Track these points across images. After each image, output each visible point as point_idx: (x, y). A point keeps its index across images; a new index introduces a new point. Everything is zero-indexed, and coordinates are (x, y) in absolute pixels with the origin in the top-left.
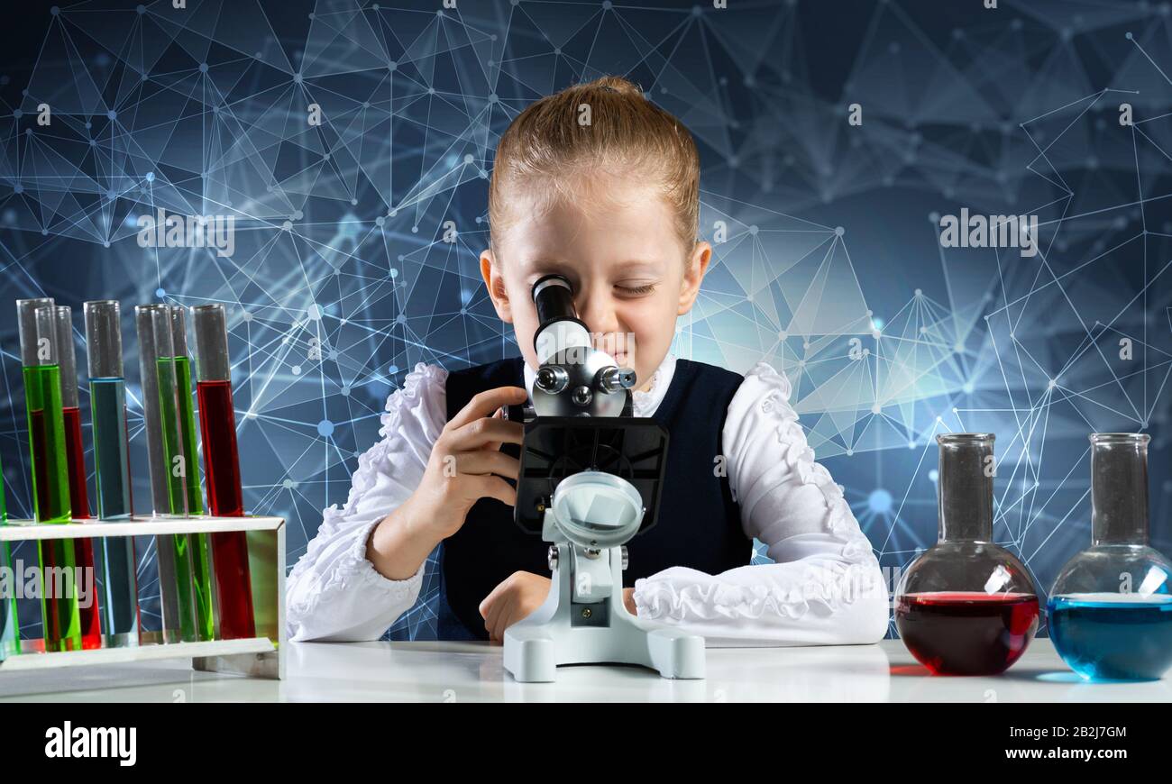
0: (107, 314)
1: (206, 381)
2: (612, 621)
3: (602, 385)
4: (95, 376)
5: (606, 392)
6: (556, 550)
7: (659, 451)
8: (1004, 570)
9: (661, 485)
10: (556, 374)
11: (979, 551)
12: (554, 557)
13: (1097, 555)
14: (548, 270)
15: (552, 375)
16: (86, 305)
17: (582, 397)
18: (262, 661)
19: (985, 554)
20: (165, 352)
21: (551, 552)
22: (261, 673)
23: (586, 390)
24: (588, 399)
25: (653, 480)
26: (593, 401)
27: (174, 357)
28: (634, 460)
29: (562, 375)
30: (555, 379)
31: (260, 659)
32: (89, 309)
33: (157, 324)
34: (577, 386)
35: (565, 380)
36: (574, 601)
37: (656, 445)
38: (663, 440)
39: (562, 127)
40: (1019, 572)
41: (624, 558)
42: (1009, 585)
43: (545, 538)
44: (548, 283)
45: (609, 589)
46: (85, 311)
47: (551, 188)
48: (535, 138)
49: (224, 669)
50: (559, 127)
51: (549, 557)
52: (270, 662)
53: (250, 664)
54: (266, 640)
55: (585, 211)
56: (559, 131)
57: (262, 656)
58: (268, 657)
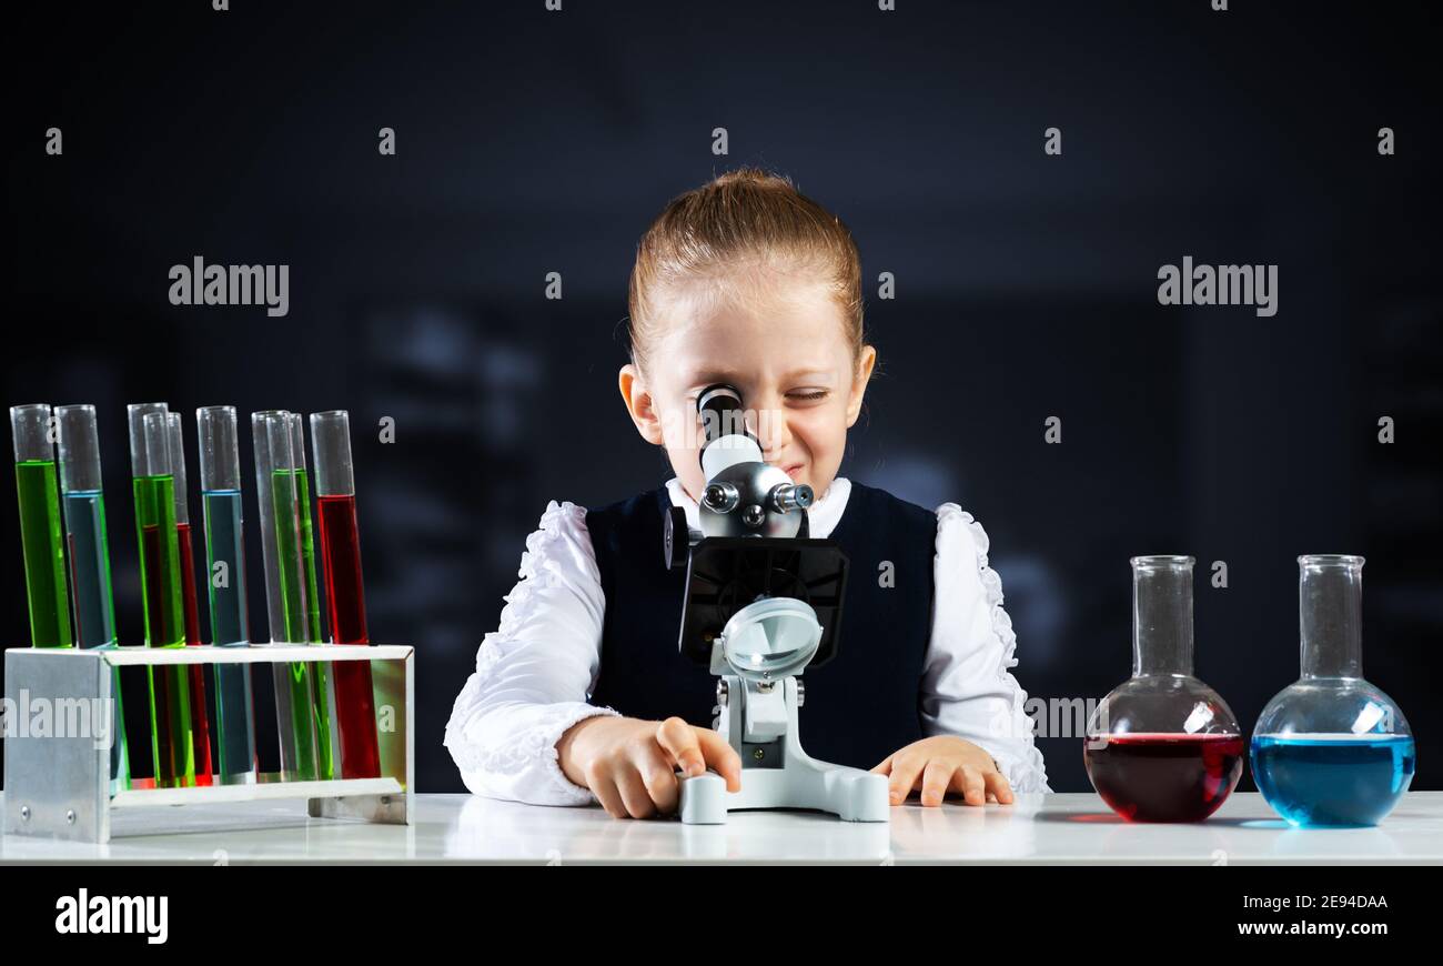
0: (222, 422)
1: (328, 496)
2: (787, 763)
3: (776, 503)
4: (209, 489)
5: (780, 512)
6: (725, 684)
7: (838, 576)
8: (1206, 707)
9: (840, 612)
10: (726, 491)
11: (1177, 685)
12: (723, 692)
13: (1305, 688)
14: (713, 380)
15: (721, 493)
16: (199, 412)
17: (754, 517)
18: (387, 805)
19: (1184, 688)
20: (283, 463)
21: (720, 686)
22: (386, 818)
23: (758, 509)
24: (761, 519)
25: (831, 608)
26: (766, 520)
27: (294, 470)
28: (810, 585)
29: (732, 493)
30: (724, 497)
31: (386, 803)
32: (203, 415)
33: (273, 433)
34: (749, 505)
35: (735, 499)
36: (745, 740)
37: (834, 569)
38: (842, 563)
39: (718, 223)
40: (1222, 711)
41: (799, 693)
42: (1211, 723)
43: (713, 671)
44: (714, 394)
45: (784, 726)
46: (199, 418)
47: (714, 290)
48: (689, 236)
49: (344, 815)
50: (715, 224)
51: (718, 691)
52: (396, 807)
53: (373, 808)
54: (393, 780)
55: (756, 314)
56: (716, 227)
57: (387, 799)
58: (396, 801)
